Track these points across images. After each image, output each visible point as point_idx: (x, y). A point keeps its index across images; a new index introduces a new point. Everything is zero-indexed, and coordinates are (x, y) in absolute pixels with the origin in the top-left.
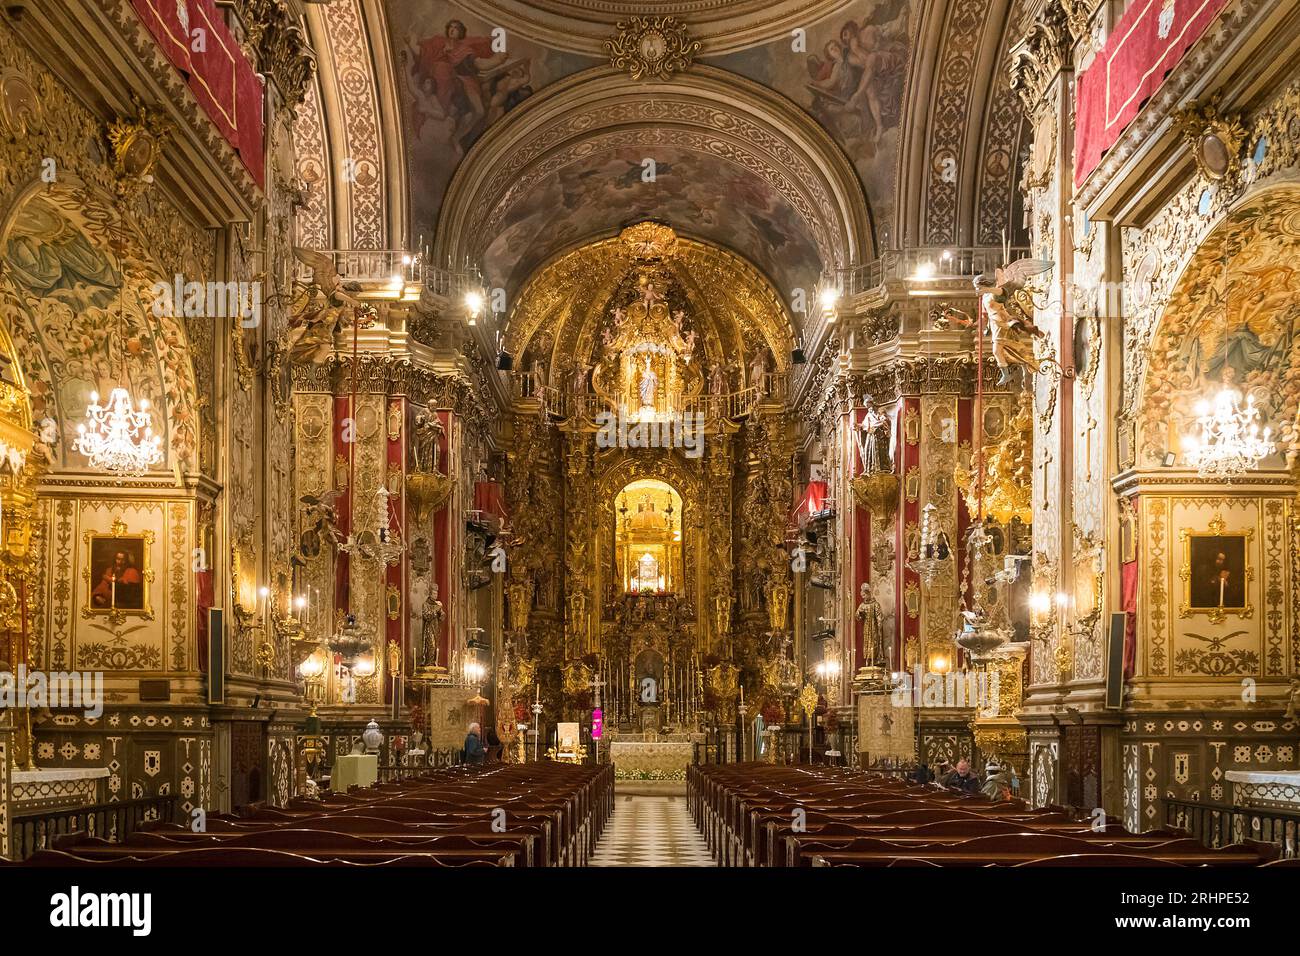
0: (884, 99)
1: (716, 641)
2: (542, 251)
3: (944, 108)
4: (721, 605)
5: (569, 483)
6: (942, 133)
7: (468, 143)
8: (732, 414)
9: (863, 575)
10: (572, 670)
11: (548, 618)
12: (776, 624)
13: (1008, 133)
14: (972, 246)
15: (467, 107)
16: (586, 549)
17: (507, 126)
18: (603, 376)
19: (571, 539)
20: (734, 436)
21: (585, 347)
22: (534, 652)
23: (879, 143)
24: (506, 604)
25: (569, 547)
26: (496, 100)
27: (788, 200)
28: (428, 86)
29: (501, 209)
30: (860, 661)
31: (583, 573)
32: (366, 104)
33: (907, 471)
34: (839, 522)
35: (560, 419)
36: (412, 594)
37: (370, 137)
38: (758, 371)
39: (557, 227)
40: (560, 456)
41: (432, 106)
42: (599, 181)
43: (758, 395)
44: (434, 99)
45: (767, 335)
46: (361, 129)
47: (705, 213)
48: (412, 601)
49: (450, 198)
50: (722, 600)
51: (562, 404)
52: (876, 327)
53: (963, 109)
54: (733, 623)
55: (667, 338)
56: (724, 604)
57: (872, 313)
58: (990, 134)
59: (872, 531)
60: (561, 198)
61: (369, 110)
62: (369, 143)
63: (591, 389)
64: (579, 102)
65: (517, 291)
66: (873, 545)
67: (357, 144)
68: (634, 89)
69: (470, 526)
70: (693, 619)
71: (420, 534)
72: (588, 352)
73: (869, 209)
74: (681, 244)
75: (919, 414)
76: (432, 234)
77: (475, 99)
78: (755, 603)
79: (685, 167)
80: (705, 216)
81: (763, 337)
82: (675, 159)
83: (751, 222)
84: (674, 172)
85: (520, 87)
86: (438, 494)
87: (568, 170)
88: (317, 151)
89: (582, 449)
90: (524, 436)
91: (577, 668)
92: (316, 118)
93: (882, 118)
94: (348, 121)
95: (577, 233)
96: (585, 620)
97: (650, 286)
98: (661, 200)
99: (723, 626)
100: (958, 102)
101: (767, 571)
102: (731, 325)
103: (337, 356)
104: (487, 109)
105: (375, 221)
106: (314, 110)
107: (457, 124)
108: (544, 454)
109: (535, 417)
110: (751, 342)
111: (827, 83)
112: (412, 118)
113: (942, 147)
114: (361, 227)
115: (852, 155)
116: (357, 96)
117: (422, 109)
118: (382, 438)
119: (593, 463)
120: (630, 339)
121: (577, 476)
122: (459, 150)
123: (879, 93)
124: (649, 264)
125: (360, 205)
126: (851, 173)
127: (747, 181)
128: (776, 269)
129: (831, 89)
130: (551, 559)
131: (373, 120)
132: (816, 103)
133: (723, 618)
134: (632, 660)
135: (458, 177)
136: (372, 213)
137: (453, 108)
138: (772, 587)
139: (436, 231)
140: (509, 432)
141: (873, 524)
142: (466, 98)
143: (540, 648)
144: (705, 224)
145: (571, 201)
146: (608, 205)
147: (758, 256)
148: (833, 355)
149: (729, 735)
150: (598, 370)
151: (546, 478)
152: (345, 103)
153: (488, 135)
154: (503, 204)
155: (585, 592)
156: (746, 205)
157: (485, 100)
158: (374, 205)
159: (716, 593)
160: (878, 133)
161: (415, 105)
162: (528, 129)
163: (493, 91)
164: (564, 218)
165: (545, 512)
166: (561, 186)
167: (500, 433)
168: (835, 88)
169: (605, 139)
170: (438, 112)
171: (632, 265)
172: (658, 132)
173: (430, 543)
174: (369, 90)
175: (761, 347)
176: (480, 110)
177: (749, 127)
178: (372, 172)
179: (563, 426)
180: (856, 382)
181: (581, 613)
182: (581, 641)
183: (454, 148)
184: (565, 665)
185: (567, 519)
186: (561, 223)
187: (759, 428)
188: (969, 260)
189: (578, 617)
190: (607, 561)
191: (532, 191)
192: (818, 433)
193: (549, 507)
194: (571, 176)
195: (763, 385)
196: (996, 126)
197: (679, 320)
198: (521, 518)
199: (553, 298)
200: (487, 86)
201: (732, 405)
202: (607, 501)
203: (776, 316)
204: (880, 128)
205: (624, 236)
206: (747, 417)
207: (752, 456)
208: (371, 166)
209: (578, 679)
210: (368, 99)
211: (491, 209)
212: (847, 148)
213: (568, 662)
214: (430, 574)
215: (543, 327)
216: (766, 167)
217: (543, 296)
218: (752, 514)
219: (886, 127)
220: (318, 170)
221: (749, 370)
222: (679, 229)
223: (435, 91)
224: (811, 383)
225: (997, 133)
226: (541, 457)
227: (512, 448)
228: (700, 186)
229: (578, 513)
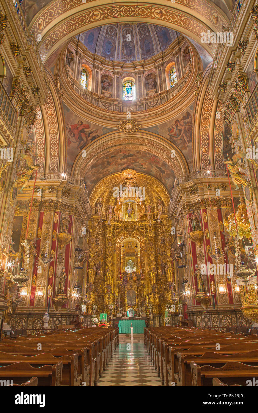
0: (188, 136)
1: (151, 286)
2: (101, 176)
3: (203, 138)
4: (152, 275)
5: (107, 239)
6: (203, 143)
7: (82, 148)
8: (153, 218)
9: (195, 262)
10: (107, 296)
11: (100, 279)
13: (220, 143)
14: (215, 169)
15: (83, 140)
16: (112, 258)
17: (92, 144)
18: (117, 209)
19: (108, 255)
20: (154, 224)
21: (112, 201)
22: (96, 290)
23: (187, 146)
24: (88, 275)
25: (107, 258)
26: (89, 138)
27: (165, 161)
28: (72, 135)
30: (197, 290)
31: (111, 265)
33: (205, 230)
34: (187, 246)
35: (105, 221)
36: (57, 270)
37: (56, 146)
38: (160, 207)
39: (105, 170)
40: (105, 231)
41: (73, 139)
42: (116, 159)
43: (160, 213)
44: (74, 138)
45: (162, 197)
46: (55, 144)
47: (144, 166)
48: (57, 272)
49: (76, 161)
50: (153, 273)
51: (106, 216)
52: (192, 191)
53: (208, 138)
54: (156, 280)
56: (153, 274)
57: (190, 187)
58: (215, 144)
59: (197, 248)
60: (106, 163)
61: (57, 140)
62: (56, 148)
63: (114, 212)
64: (111, 139)
65: (94, 186)
66: (197, 253)
67: (53, 148)
68: (125, 136)
69: (76, 250)
70: (144, 279)
71: (61, 251)
72: (113, 203)
73: (187, 162)
74: (138, 174)
75: (207, 214)
76: (71, 169)
77: (84, 138)
78: (163, 274)
79: (138, 154)
80: (144, 167)
81: (161, 198)
82: (135, 153)
83: (156, 168)
84: (135, 156)
85: (96, 135)
86: (67, 239)
87: (108, 155)
88: (43, 150)
89: (111, 229)
90: (95, 225)
91: (109, 296)
92: (43, 142)
93: (188, 141)
94: (51, 143)
95: (110, 172)
97: (130, 185)
98: (132, 163)
99: (154, 282)
100: (206, 136)
101: (166, 264)
102: (152, 195)
103: (42, 200)
104: (87, 140)
105: (56, 166)
106: (43, 140)
107: (79, 144)
108: (101, 230)
109: (98, 219)
110: (158, 199)
111: (173, 133)
112: (68, 142)
113: (204, 146)
114: (52, 167)
116: (54, 137)
117: (70, 140)
118: (52, 223)
119: (114, 233)
120: (124, 199)
121: (110, 237)
122: (79, 149)
123: (186, 135)
124: (129, 179)
125: (52, 162)
126: (181, 153)
127: (154, 157)
128: (163, 180)
129: (174, 135)
130: (102, 261)
131: (57, 142)
132: (171, 138)
133: (153, 279)
134: (126, 293)
135: (79, 156)
136: (55, 164)
137: (78, 140)
138: (168, 268)
139: (72, 169)
140: (91, 224)
141: (197, 246)
142: (82, 138)
144: (144, 169)
145: (109, 163)
146: (118, 165)
147: (158, 176)
148: (181, 199)
149: (157, 318)
150: (116, 207)
151: (101, 237)
152: (51, 139)
153: (87, 146)
154: (90, 163)
155: (112, 271)
156: (154, 164)
157: (86, 138)
158: (56, 162)
159: (151, 271)
160: (187, 144)
161: (69, 139)
162: (97, 145)
163: (89, 136)
165: (100, 247)
166: (106, 160)
167: (88, 224)
168: (175, 134)
169: (117, 148)
170: (75, 141)
171: (125, 180)
172: (131, 146)
173: (64, 254)
174: (57, 135)
175: (160, 200)
176: (85, 141)
177: (154, 144)
178: (56, 154)
179: (106, 222)
180: (188, 206)
181: (110, 278)
182: (110, 287)
183: (78, 149)
184: (105, 294)
185: (107, 249)
186: (106, 169)
187: (161, 222)
188: (215, 173)
189: (109, 279)
190: (118, 262)
191: (98, 161)
192: (178, 222)
193: (102, 245)
194: (109, 157)
195: (161, 210)
196: (217, 142)
198: (93, 248)
199: (103, 188)
200: (87, 135)
201: (153, 216)
202: (118, 244)
203: (164, 192)
204: (187, 143)
205: (123, 173)
206: (157, 219)
207: (160, 230)
208: (56, 153)
209: (109, 299)
210: (57, 137)
211: (87, 164)
212: (179, 148)
213: (106, 294)
214: (63, 264)
215: (101, 196)
216: (159, 153)
217: (101, 188)
218: (160, 247)
219: (189, 143)
220: (42, 154)
221: (157, 207)
222: (137, 171)
223: (74, 136)
224: (175, 208)
225: (217, 143)
226: (99, 231)
227: (91, 228)
228: (142, 159)
229: (110, 247)
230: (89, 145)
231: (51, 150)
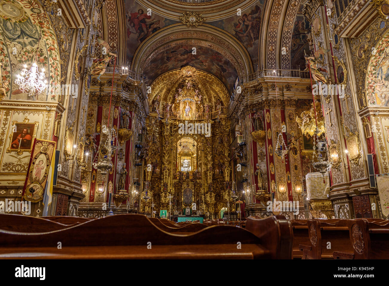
0: (255, 33)
1: (208, 185)
2: (159, 73)
3: (271, 35)
4: (209, 174)
5: (164, 137)
6: (271, 41)
7: (142, 40)
8: (212, 118)
10: (164, 195)
11: (157, 178)
12: (227, 180)
13: (288, 42)
15: (143, 31)
16: (169, 157)
17: (153, 36)
18: (175, 107)
19: (164, 154)
20: (212, 124)
21: (170, 99)
22: (152, 189)
23: (253, 44)
25: (164, 156)
26: (150, 30)
27: (228, 59)
28: (132, 25)
29: (150, 58)
31: (168, 164)
32: (115, 28)
33: (268, 130)
34: (248, 145)
35: (163, 119)
36: (117, 166)
37: (115, 36)
38: (219, 106)
40: (162, 129)
42: (176, 54)
43: (219, 113)
44: (134, 28)
46: (113, 34)
47: (204, 63)
48: (117, 168)
49: (136, 54)
50: (210, 172)
51: (163, 114)
52: (256, 90)
53: (276, 35)
54: (213, 180)
55: (193, 97)
57: (254, 86)
58: (283, 42)
59: (258, 148)
60: (166, 58)
61: (116, 29)
62: (115, 38)
64: (173, 32)
65: (152, 83)
67: (111, 38)
68: (188, 29)
71: (121, 147)
72: (171, 101)
73: (252, 60)
74: (197, 72)
75: (270, 114)
77: (145, 29)
78: (220, 173)
79: (200, 51)
80: (204, 65)
81: (220, 97)
82: (197, 49)
83: (217, 66)
85: (157, 27)
86: (128, 135)
87: (168, 50)
89: (168, 127)
90: (152, 123)
91: (166, 194)
93: (254, 37)
94: (110, 32)
95: (169, 68)
96: (168, 179)
97: (189, 83)
98: (193, 60)
99: (210, 181)
100: (274, 33)
101: (224, 163)
103: (100, 94)
104: (148, 32)
107: (140, 35)
108: (157, 129)
109: (156, 117)
110: (216, 99)
111: (239, 29)
113: (271, 44)
115: (246, 46)
116: (113, 25)
117: (130, 30)
118: (112, 118)
119: (171, 131)
120: (183, 97)
121: (167, 135)
122: (139, 41)
123: (253, 32)
124: (188, 77)
126: (246, 51)
127: (216, 54)
128: (224, 79)
129: (240, 30)
130: (159, 159)
131: (116, 32)
132: (236, 34)
133: (210, 178)
134: (182, 191)
135: (139, 49)
137: (138, 31)
138: (225, 168)
139: (132, 62)
141: (258, 146)
142: (142, 29)
143: (154, 188)
144: (204, 67)
145: (169, 59)
146: (178, 61)
147: (219, 75)
148: (243, 99)
151: (158, 136)
152: (109, 27)
153: (148, 39)
154: (150, 57)
155: (168, 170)
156: (216, 61)
157: (147, 29)
159: (208, 170)
160: (253, 41)
161: (129, 29)
162: (159, 38)
163: (150, 27)
164: (166, 64)
165: (157, 146)
166: (166, 54)
167: (145, 122)
168: (241, 30)
169: (179, 42)
170: (135, 32)
171: (184, 78)
172: (193, 41)
174: (116, 24)
175: (219, 100)
176: (146, 32)
177: (218, 40)
178: (115, 45)
179: (163, 121)
180: (251, 105)
181: (167, 176)
182: (167, 186)
183: (138, 41)
184: (162, 193)
185: (164, 148)
186: (165, 65)
187: (220, 122)
188: (280, 73)
189: (166, 178)
190: (175, 161)
191: (158, 55)
192: (238, 122)
193: (158, 144)
194: (169, 52)
195: (221, 110)
196: (285, 40)
197: (197, 92)
198: (150, 146)
199: (161, 85)
200: (148, 26)
201: (212, 116)
202: (175, 143)
203: (223, 91)
204: (253, 40)
205: (182, 70)
206: (216, 119)
207: (218, 130)
208: (115, 44)
209: (165, 198)
210: (116, 26)
211: (147, 58)
212: (245, 45)
213: (163, 192)
214: (124, 160)
216: (222, 50)
217: (159, 85)
218: (218, 147)
219: (255, 40)
221: (216, 107)
222: (197, 68)
223: (134, 26)
224: (235, 108)
225: (285, 42)
226: (156, 130)
227: (149, 126)
228: (204, 56)
229: (167, 146)
230: (150, 37)
231: (110, 40)
